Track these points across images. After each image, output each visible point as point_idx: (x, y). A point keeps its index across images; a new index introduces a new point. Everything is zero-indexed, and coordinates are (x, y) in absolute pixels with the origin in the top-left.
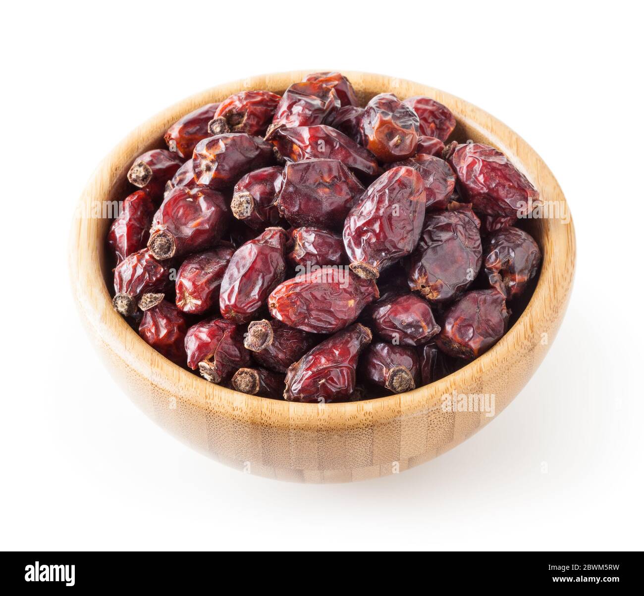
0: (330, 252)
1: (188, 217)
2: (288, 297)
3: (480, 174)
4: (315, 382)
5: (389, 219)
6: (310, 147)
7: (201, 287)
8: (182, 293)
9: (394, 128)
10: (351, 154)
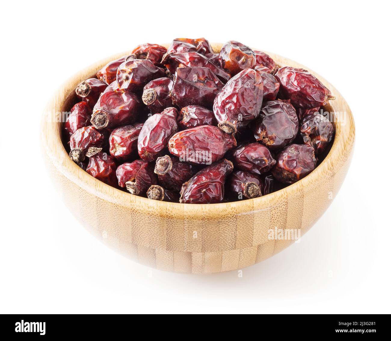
0: (205, 118)
1: (116, 104)
2: (181, 139)
3: (295, 80)
4: (199, 191)
5: (242, 95)
6: (190, 63)
7: (126, 139)
8: (114, 144)
9: (241, 54)
10: (215, 67)
